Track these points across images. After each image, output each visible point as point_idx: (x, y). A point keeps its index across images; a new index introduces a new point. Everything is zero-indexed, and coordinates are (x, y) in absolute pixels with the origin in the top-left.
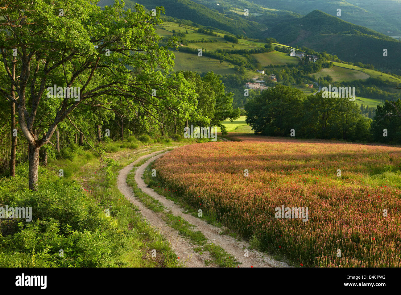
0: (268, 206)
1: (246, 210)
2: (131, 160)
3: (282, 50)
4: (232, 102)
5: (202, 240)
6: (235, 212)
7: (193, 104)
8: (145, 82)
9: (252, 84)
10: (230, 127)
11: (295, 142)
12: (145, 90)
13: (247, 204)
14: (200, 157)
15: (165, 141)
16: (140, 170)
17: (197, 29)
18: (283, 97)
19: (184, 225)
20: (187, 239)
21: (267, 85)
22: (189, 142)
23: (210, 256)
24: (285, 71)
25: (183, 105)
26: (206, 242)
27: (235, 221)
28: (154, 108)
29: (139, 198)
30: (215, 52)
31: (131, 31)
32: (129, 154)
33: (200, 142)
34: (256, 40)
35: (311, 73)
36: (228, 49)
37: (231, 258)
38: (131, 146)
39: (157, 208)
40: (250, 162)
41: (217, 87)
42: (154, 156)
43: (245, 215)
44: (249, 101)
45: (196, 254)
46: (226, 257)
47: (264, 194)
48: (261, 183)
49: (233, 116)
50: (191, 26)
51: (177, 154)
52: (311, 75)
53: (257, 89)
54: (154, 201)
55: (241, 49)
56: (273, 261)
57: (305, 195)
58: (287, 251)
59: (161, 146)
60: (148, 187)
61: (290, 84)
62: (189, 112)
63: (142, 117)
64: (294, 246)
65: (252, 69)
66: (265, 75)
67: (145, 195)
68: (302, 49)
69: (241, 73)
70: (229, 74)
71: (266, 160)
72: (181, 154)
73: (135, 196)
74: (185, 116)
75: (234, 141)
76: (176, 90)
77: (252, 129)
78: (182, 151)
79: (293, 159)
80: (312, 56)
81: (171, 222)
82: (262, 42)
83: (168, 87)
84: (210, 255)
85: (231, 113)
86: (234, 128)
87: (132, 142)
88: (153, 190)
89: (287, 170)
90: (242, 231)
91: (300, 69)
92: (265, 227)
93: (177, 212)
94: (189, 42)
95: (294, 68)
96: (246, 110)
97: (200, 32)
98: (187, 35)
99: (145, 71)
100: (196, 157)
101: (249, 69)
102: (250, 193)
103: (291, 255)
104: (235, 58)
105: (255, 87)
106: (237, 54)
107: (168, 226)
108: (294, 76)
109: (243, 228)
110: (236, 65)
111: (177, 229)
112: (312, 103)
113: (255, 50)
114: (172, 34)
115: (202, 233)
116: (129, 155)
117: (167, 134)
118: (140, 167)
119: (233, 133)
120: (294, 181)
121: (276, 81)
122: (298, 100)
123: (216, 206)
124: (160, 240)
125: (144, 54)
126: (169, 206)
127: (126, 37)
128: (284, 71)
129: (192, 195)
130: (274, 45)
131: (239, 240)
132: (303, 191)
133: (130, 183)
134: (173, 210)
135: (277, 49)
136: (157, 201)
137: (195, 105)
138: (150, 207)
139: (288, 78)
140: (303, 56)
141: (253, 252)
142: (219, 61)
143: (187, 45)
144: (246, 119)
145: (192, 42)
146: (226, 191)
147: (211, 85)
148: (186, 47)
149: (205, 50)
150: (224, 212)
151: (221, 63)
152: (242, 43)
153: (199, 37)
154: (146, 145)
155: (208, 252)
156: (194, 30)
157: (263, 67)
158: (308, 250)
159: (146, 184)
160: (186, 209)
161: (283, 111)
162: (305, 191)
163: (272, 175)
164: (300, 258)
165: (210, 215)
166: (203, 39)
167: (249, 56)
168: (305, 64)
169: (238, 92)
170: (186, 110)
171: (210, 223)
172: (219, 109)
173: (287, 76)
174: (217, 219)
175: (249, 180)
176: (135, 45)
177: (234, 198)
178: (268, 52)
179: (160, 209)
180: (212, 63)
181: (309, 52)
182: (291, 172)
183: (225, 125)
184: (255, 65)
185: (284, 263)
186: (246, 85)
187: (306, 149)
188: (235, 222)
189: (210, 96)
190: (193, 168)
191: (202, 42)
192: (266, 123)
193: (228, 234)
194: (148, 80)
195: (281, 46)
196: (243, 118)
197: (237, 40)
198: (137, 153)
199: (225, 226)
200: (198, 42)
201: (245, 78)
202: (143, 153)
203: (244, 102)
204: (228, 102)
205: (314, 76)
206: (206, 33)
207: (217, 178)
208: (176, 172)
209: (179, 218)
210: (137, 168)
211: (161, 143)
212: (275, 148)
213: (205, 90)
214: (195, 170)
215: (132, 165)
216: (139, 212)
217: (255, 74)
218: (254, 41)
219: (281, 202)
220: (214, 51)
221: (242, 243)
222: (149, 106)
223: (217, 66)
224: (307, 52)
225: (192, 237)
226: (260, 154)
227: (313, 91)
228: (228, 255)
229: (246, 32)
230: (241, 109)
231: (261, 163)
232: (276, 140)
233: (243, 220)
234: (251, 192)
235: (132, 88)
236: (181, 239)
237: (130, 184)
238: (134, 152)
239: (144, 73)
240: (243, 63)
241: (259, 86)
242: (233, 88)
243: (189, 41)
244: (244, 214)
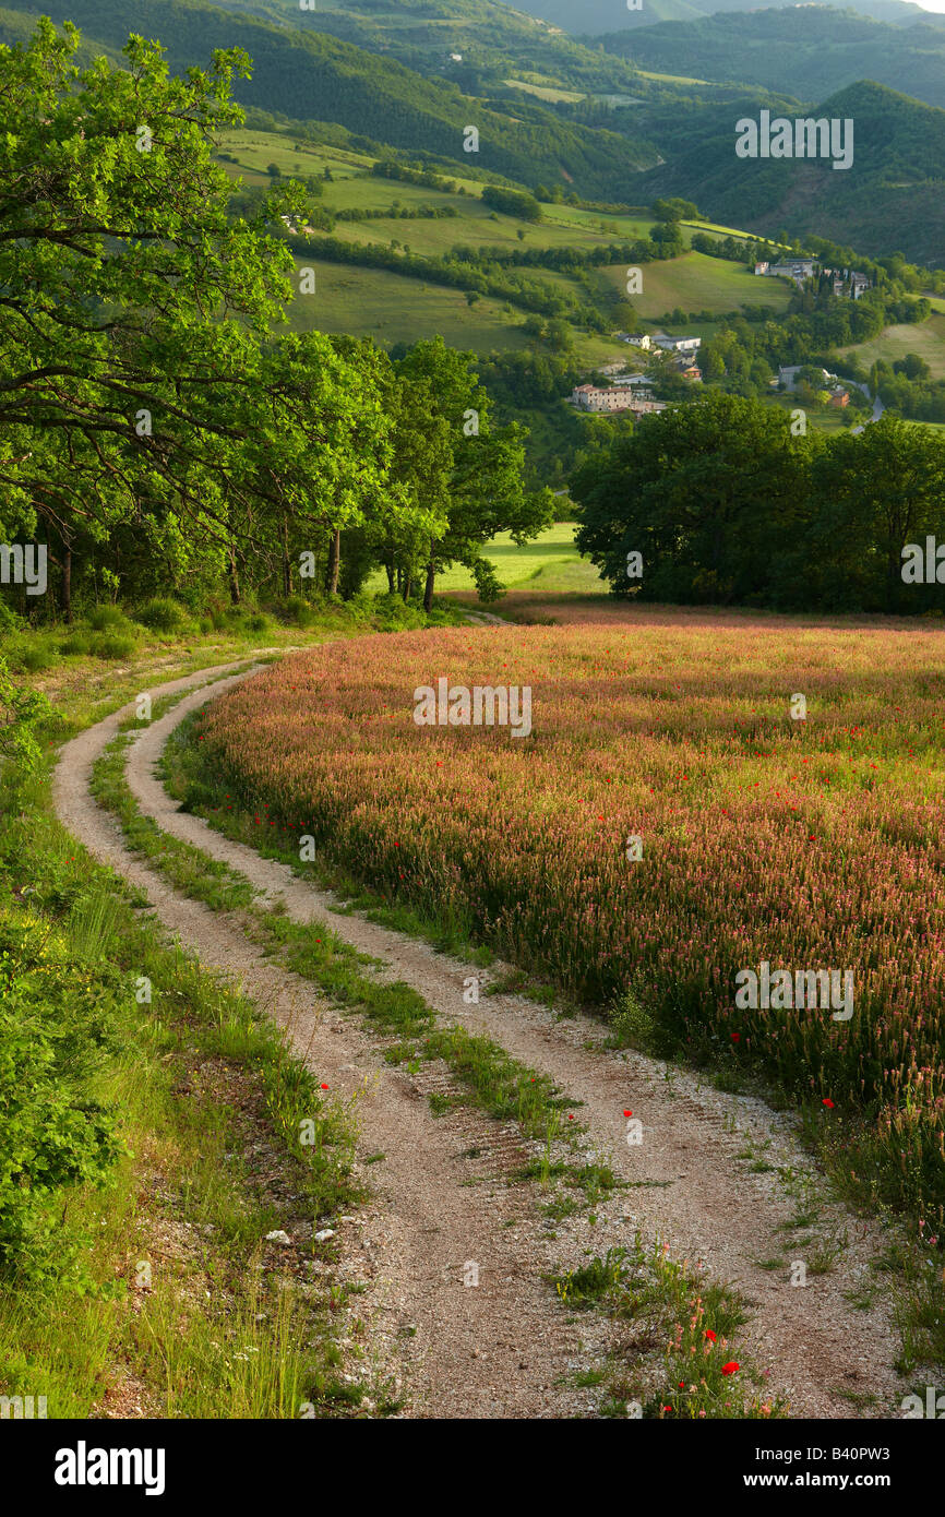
0: (682, 875)
1: (589, 895)
2: (107, 701)
3: (723, 249)
4: (519, 465)
5: (415, 1017)
6: (546, 903)
7: (373, 459)
8: (170, 370)
9: (597, 391)
10: (512, 566)
11: (777, 627)
12: (174, 404)
13: (592, 870)
14: (391, 687)
15: (247, 624)
16: (147, 746)
17: (370, 162)
18: (726, 444)
19: (339, 958)
20: (352, 1013)
21: (660, 396)
22: (344, 630)
23: (453, 1080)
24: (734, 339)
25: (334, 465)
26: (431, 1024)
27: (549, 938)
28: (208, 480)
29: (147, 856)
30: (447, 259)
31: (111, 149)
32: (98, 678)
33: (388, 630)
34: (616, 207)
35: (840, 345)
36: (500, 245)
37: (536, 1082)
38: (107, 646)
39: (223, 894)
40: (597, 707)
41: (460, 400)
42: (201, 687)
43: (589, 912)
44: (587, 462)
45: (393, 1072)
46: (515, 1082)
47: (662, 832)
48: (646, 790)
49: (524, 521)
50: (344, 148)
51: (296, 675)
52: (840, 354)
53: (622, 411)
54: (210, 868)
55: (556, 246)
56: (708, 1092)
57: (830, 829)
58: (764, 1054)
59: (230, 646)
60: (183, 810)
61: (753, 390)
62: (355, 492)
63: (161, 519)
64: (795, 1030)
65: (600, 329)
66: (651, 353)
67: (169, 843)
68: (805, 246)
69: (556, 344)
70: (506, 351)
71: (664, 696)
72: (313, 676)
73: (131, 849)
74: (342, 509)
75: (530, 623)
76: (299, 403)
77: (602, 577)
78: (317, 665)
79: (772, 694)
80: (846, 272)
81: (286, 949)
82: (637, 214)
83: (268, 390)
84: (450, 1075)
85: (518, 510)
86: (529, 573)
87: (111, 629)
88: (205, 822)
89: (753, 737)
90: (579, 980)
91: (793, 328)
92: (673, 961)
93: (307, 907)
94: (339, 216)
95: (771, 324)
96: (574, 500)
97: (382, 172)
98: (327, 186)
99: (173, 321)
100: (379, 687)
101: (587, 331)
102: (604, 827)
103: (784, 1065)
104: (527, 285)
105: (613, 406)
106: (536, 266)
107: (273, 963)
108: (773, 356)
109: (583, 966)
110: (536, 312)
111: (308, 977)
112: (847, 466)
113: (612, 249)
114: (266, 181)
115: (416, 988)
116: (100, 683)
117: (253, 597)
118: (144, 733)
119: (525, 594)
120: (780, 778)
121: (698, 379)
122: (790, 456)
123: (468, 880)
124: (244, 1019)
125: (167, 252)
126: (273, 887)
127: (94, 177)
128: (732, 336)
129: (366, 840)
130: (688, 228)
131: (568, 1014)
132: (819, 816)
133: (105, 794)
134: (290, 903)
135: (701, 245)
136: (224, 868)
137: (381, 466)
138: (193, 893)
139: (747, 367)
140: (810, 273)
141: (624, 1058)
142: (461, 294)
143: (329, 230)
144: (575, 535)
145: (352, 216)
146: (507, 823)
147: (432, 390)
148: (324, 235)
149: (406, 248)
150: (502, 904)
151: (470, 304)
152: (559, 223)
153: (378, 195)
154: (168, 644)
155: (440, 1064)
156: (359, 166)
157: (646, 320)
158: (851, 1043)
159: (173, 797)
160: (342, 898)
161: (728, 501)
162: (831, 816)
163: (692, 757)
164: (821, 1075)
165: (445, 918)
166: (396, 205)
167: (585, 275)
168: (819, 307)
169: (542, 426)
170: (345, 483)
171: (443, 948)
172: (468, 492)
173: (742, 360)
174: (471, 934)
175: (598, 778)
176: (129, 211)
177: (538, 848)
178: (664, 259)
179: (236, 899)
180: (432, 303)
181: (833, 257)
182: (767, 744)
183: (493, 560)
184: (611, 313)
185: (752, 1101)
186: (576, 396)
187: (825, 652)
188: (546, 943)
189: (429, 438)
190: (364, 731)
191: (392, 215)
192: (657, 550)
193: (520, 989)
194: (185, 358)
195: (719, 232)
196: (566, 532)
197: (537, 208)
198: (131, 675)
199: (508, 961)
200: (378, 215)
201: (570, 368)
202: (156, 672)
203: (567, 467)
204: (505, 465)
205: (852, 358)
206: (408, 180)
207: (469, 768)
208: (298, 749)
209: (316, 933)
210: (132, 733)
211: (230, 633)
212: (700, 649)
213: (411, 415)
214: (373, 738)
215: (112, 721)
216: (148, 912)
217: (611, 349)
218: (605, 212)
219: (735, 859)
220: (442, 256)
221: (581, 1028)
222: (188, 469)
223: (454, 317)
224: (824, 258)
225: (372, 1005)
226: (638, 673)
227: (851, 421)
228: (523, 1071)
229: (570, 173)
230: (557, 496)
231: (641, 709)
232: (699, 617)
233: (581, 933)
234: (610, 820)
235: (115, 392)
236: (330, 1014)
237: (109, 800)
238: (120, 672)
239: (169, 331)
240: (563, 303)
241: (629, 401)
242: (520, 407)
243: (338, 210)
244: (583, 911)
